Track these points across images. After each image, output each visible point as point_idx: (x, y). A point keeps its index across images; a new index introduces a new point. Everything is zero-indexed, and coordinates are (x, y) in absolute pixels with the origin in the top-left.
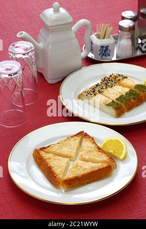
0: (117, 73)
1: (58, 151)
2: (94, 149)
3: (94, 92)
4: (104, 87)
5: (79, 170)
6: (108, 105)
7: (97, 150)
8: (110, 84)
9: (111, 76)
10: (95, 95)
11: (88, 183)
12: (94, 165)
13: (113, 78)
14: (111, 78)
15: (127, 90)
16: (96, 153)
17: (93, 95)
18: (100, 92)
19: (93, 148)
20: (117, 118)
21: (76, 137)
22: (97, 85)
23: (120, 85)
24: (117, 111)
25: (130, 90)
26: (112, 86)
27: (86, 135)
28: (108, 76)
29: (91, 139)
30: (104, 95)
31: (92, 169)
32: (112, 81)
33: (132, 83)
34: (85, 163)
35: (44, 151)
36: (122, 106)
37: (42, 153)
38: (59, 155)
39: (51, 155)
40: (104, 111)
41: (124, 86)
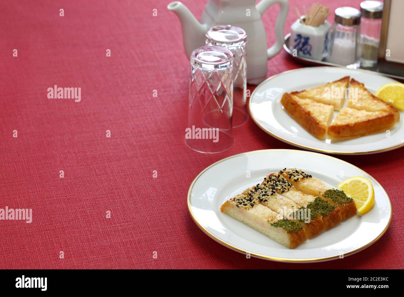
0: (293, 168)
1: (318, 97)
2: (367, 97)
3: (250, 200)
4: (270, 193)
5: (349, 117)
6: (276, 225)
7: (371, 98)
8: (279, 187)
9: (281, 172)
10: (252, 205)
11: (363, 135)
12: (370, 113)
13: (286, 177)
14: (281, 176)
15: (311, 199)
16: (370, 101)
17: (249, 205)
18: (261, 201)
19: (365, 95)
20: (291, 248)
21: (340, 83)
22: (257, 188)
23: (298, 189)
24: (292, 236)
25: (316, 200)
26: (283, 192)
27: (353, 81)
28: (277, 174)
29: (361, 85)
30: (269, 207)
31: (367, 118)
32: (284, 182)
33: (320, 187)
34: (356, 111)
35: (298, 96)
36: (301, 229)
37: (296, 98)
38: (319, 101)
39: (307, 101)
40: (268, 236)
41: (305, 192)
